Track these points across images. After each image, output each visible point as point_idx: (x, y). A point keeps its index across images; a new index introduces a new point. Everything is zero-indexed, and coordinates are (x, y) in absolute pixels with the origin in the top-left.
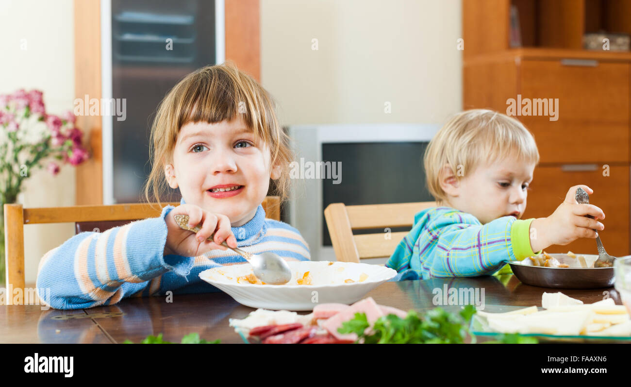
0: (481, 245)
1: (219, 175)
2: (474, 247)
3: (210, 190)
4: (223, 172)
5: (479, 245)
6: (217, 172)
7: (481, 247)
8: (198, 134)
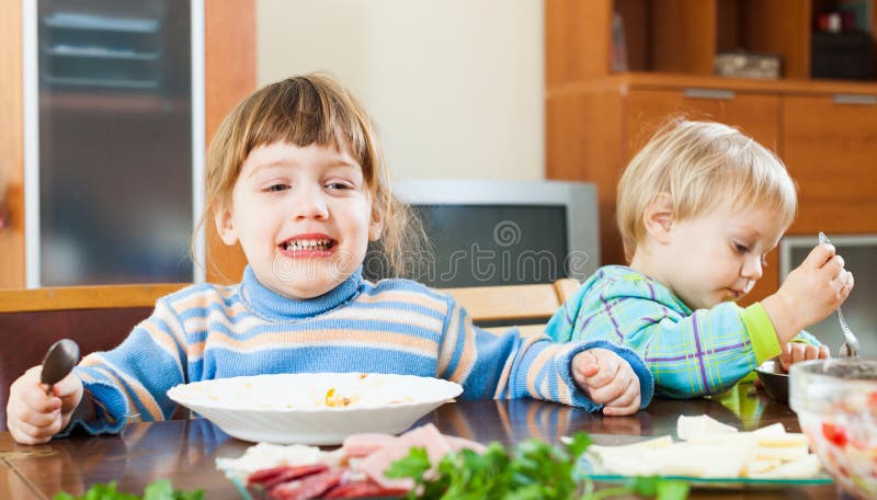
0: (703, 354)
1: (304, 222)
2: (691, 356)
3: (284, 245)
4: (309, 218)
5: (700, 354)
6: (301, 217)
7: (703, 357)
8: (277, 164)
